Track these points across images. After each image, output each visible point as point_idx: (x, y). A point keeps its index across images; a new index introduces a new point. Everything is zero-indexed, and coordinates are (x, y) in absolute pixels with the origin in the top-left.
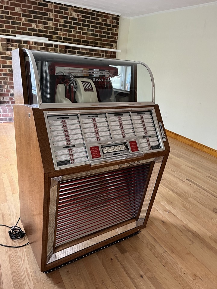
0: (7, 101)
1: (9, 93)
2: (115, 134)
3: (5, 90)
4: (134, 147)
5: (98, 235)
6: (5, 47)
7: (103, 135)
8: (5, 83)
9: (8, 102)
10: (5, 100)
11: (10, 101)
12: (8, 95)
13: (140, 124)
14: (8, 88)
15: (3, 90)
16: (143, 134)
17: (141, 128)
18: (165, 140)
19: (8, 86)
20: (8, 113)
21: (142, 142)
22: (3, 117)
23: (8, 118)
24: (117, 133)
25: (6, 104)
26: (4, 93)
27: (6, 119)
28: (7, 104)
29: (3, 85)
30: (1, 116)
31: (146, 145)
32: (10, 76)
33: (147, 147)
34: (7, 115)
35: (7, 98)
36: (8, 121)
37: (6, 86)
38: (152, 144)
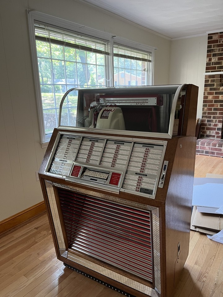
0: (213, 134)
1: (216, 127)
2: (106, 161)
3: (213, 124)
4: (115, 180)
5: (103, 266)
6: (219, 83)
7: (94, 159)
8: (214, 117)
9: (214, 136)
10: (211, 134)
11: (216, 135)
12: (215, 129)
13: (140, 159)
14: (216, 122)
15: (211, 124)
16: (138, 170)
17: (140, 162)
18: (161, 186)
19: (216, 120)
20: (205, 146)
21: (131, 178)
22: (200, 149)
23: (204, 150)
24: (108, 161)
25: (211, 138)
26: (211, 127)
27: (203, 152)
28: (213, 138)
29: (212, 119)
30: (198, 148)
31: (135, 183)
32: (220, 111)
33: (135, 186)
34: (204, 148)
35: (213, 132)
36: (204, 154)
37: (214, 120)
38: (144, 186)
